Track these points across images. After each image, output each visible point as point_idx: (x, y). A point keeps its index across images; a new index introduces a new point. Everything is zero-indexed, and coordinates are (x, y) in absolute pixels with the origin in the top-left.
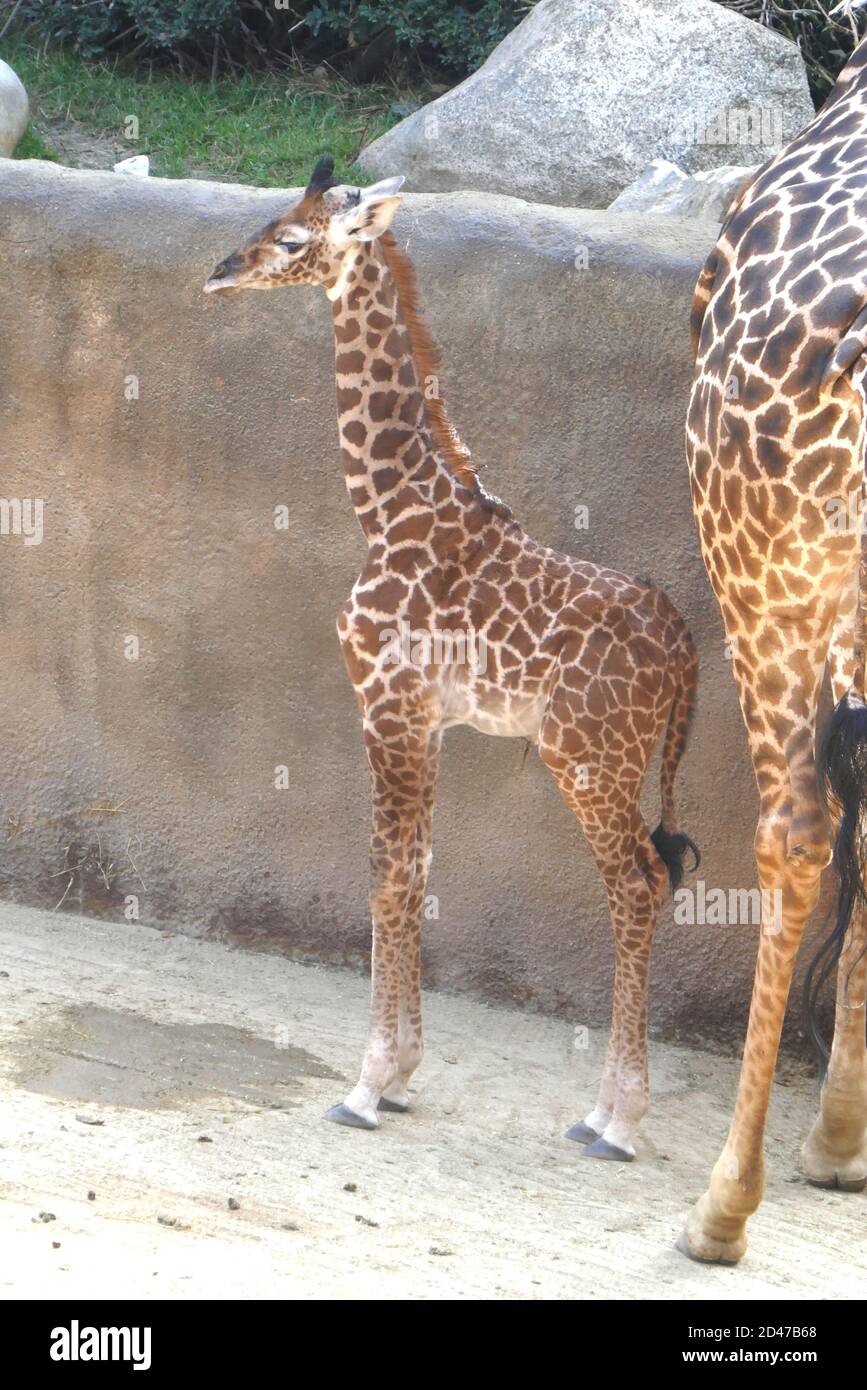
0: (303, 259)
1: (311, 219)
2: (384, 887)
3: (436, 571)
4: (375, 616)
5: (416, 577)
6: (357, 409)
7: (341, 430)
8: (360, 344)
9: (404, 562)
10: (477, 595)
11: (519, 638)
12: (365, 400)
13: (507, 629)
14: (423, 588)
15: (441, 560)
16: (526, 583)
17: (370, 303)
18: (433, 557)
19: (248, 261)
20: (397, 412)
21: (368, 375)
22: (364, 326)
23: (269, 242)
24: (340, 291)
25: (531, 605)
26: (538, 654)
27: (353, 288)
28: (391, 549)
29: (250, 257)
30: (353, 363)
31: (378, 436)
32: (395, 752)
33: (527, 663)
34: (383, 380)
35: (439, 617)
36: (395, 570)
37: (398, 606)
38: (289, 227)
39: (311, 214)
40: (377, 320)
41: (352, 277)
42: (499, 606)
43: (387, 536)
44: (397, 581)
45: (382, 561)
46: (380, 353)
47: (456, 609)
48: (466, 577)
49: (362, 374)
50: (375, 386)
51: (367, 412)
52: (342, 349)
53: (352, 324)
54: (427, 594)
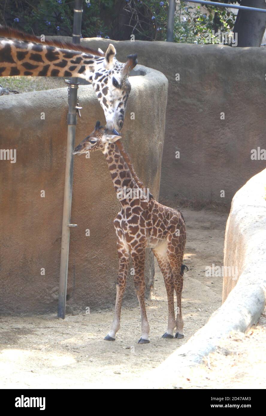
0: (96, 145)
1: (98, 135)
2: (141, 287)
3: (144, 212)
4: (133, 225)
5: (140, 214)
6: (117, 177)
7: (114, 183)
8: (114, 162)
9: (136, 211)
10: (153, 217)
11: (162, 226)
12: (119, 175)
13: (160, 224)
14: (142, 216)
15: (144, 209)
16: (162, 213)
17: (114, 153)
18: (142, 209)
19: (83, 146)
20: (126, 176)
21: (118, 169)
22: (114, 159)
23: (88, 142)
24: (106, 151)
25: (164, 218)
26: (166, 230)
27: (109, 150)
28: (132, 208)
29: (83, 145)
30: (113, 167)
31: (123, 182)
32: (141, 256)
33: (164, 232)
34: (121, 169)
35: (146, 223)
36: (135, 213)
37: (138, 222)
38: (92, 138)
39: (97, 134)
40: (116, 156)
41: (108, 148)
42: (158, 219)
43: (130, 205)
44: (136, 216)
45: (131, 212)
46: (119, 163)
47: (150, 220)
48: (150, 213)
49: (116, 169)
50: (120, 171)
51: (120, 177)
52: (110, 165)
53: (111, 158)
54: (143, 218)
